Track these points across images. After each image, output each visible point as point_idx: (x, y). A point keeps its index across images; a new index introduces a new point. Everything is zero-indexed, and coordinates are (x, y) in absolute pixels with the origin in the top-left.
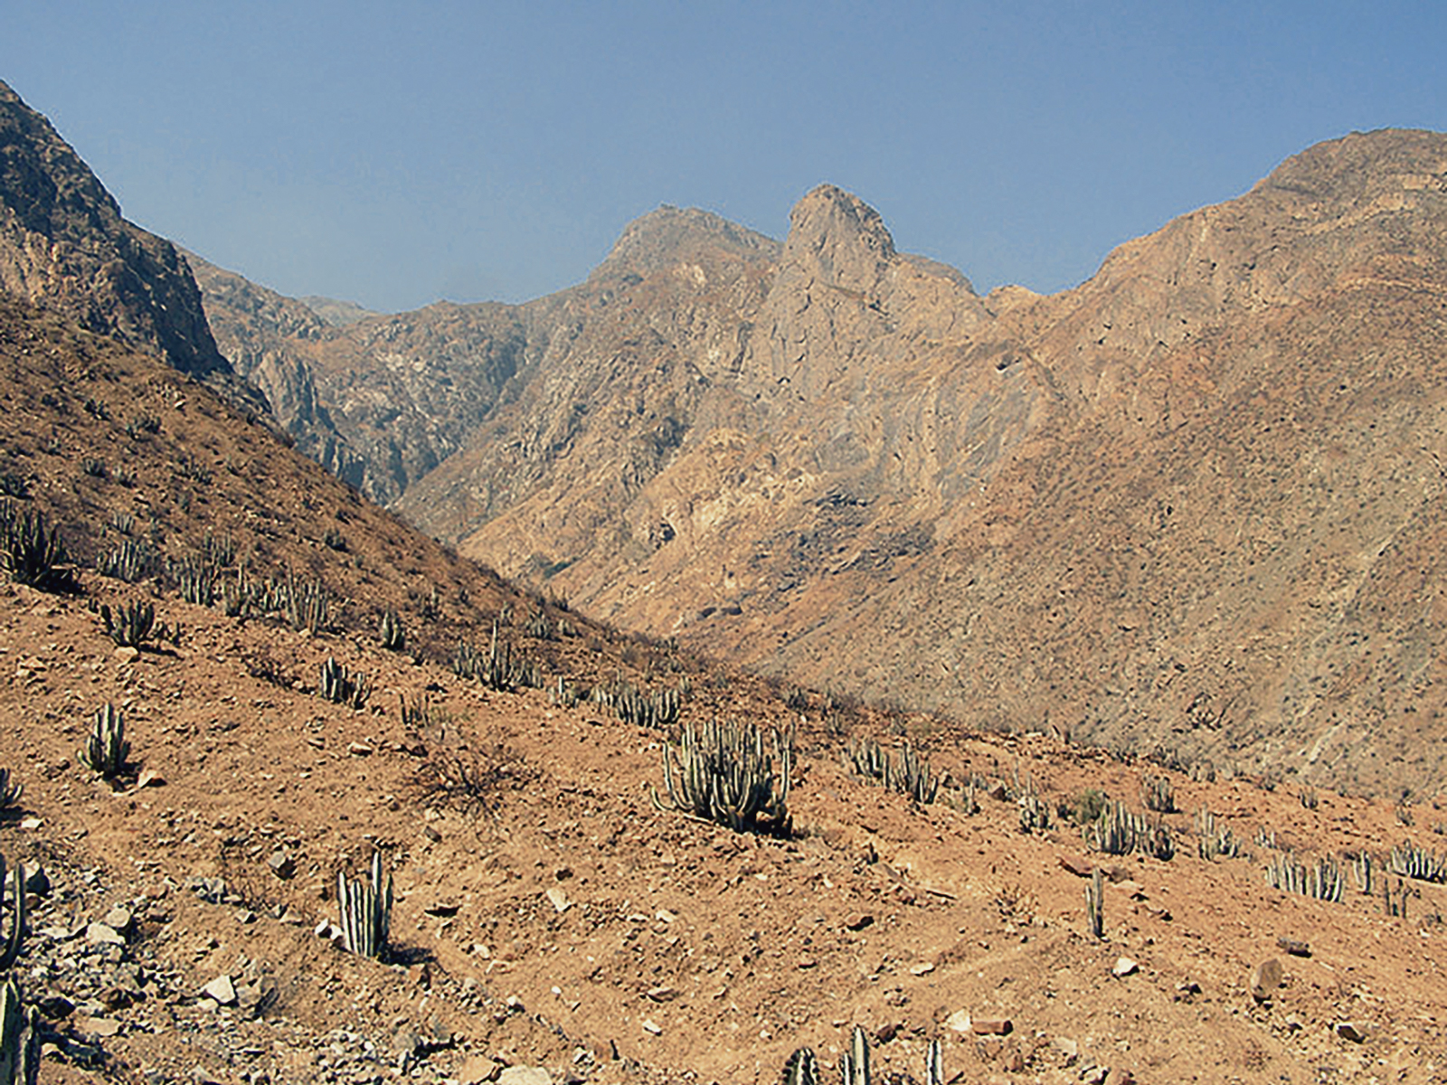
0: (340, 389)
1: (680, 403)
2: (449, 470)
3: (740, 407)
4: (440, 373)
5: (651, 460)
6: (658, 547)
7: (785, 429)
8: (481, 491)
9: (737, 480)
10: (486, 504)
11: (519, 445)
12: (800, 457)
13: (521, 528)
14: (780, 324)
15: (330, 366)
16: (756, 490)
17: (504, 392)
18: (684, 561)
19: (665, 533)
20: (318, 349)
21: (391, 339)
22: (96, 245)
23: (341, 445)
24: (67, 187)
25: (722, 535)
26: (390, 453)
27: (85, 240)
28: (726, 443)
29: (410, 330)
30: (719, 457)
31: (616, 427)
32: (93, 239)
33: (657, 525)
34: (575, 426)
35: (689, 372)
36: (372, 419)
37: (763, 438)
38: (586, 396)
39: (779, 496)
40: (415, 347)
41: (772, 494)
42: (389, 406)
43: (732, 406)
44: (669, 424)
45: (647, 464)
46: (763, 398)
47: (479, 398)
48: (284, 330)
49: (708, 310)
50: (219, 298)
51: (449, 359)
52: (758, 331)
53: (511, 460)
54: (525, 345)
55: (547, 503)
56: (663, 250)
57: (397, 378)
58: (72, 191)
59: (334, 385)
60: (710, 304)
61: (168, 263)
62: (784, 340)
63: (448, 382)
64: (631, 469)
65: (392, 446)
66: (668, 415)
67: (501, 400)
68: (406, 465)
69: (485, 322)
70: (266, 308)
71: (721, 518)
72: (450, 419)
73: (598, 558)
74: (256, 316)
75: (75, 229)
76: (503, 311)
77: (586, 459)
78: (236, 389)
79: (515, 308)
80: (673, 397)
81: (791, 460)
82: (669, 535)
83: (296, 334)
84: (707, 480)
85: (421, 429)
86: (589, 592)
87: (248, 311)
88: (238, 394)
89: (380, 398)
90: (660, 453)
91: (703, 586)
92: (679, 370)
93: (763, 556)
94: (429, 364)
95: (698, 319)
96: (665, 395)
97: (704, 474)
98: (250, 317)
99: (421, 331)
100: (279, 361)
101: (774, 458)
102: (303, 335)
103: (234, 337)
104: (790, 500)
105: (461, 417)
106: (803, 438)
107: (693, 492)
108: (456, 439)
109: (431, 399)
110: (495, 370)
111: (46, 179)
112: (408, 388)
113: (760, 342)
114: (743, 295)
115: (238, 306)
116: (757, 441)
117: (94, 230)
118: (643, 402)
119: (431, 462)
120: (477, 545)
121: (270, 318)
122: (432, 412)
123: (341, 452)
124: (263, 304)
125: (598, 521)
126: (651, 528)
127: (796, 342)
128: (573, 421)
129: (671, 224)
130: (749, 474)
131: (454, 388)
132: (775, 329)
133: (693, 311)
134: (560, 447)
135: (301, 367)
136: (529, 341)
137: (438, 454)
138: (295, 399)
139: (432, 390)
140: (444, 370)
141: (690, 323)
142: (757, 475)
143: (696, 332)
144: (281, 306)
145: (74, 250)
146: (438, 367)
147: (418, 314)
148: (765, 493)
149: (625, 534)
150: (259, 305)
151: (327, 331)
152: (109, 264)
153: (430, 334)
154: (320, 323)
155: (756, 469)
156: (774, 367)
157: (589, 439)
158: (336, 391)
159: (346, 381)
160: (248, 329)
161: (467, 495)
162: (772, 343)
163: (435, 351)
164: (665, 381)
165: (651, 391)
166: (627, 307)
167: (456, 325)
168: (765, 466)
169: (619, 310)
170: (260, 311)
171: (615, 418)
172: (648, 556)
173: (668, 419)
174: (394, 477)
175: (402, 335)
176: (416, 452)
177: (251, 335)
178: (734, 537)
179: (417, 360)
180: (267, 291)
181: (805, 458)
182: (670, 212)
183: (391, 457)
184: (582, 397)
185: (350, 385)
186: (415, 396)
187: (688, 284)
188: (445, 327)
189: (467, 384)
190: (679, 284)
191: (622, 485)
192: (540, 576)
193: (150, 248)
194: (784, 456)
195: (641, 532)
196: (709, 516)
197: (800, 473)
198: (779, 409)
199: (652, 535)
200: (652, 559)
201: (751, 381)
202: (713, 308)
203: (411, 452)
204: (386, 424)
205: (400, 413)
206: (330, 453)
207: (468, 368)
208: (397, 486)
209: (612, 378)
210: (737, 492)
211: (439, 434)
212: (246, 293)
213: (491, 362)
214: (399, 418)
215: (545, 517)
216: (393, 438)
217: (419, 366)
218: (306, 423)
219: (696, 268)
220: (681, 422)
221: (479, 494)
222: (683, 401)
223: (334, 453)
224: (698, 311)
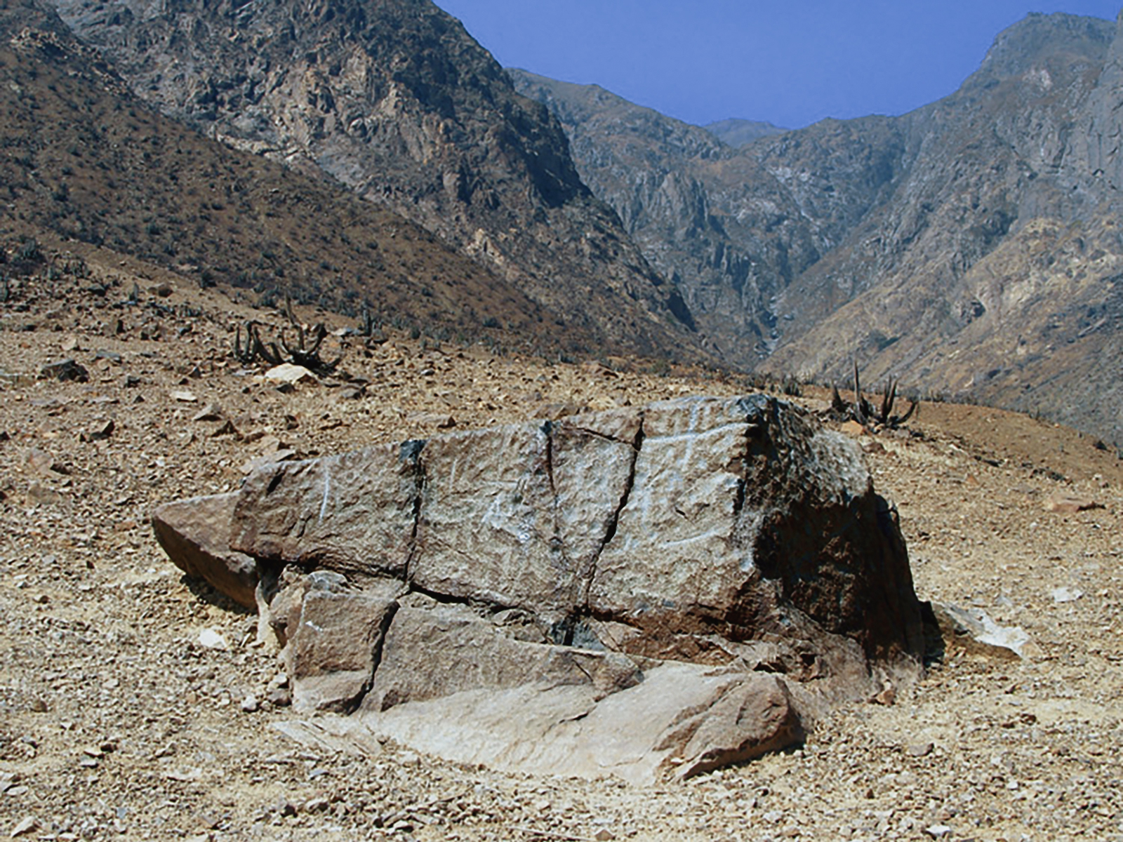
0: (735, 200)
1: (1010, 197)
2: (825, 264)
3: (1056, 198)
4: (824, 182)
5: (978, 249)
6: (969, 321)
7: (1096, 215)
8: (845, 281)
9: (1046, 262)
10: (849, 292)
11: (879, 240)
12: (1105, 240)
13: (867, 311)
14: (1096, 121)
15: (727, 181)
16: (1061, 271)
17: (880, 194)
18: (989, 333)
19: (976, 310)
20: (717, 167)
21: (781, 155)
22: (486, 113)
23: (729, 248)
24: (467, 73)
25: (1025, 311)
26: (776, 252)
27: (479, 110)
28: (1040, 231)
29: (797, 145)
30: (1032, 244)
31: (951, 222)
32: (484, 108)
33: (968, 304)
34: (921, 222)
35: (1021, 169)
36: (762, 225)
37: (1077, 224)
38: (932, 195)
39: (1081, 275)
40: (802, 160)
41: (1074, 274)
42: (777, 212)
43: (1050, 198)
44: (997, 217)
45: (975, 252)
46: (1080, 190)
47: (858, 201)
48: (690, 153)
49: (1044, 112)
50: (634, 130)
51: (832, 169)
52: (1078, 129)
53: (871, 254)
54: (903, 151)
55: (890, 290)
56: (1025, 56)
57: (785, 188)
58: (470, 75)
59: (730, 197)
60: (1046, 106)
61: (542, 120)
62: (1100, 136)
63: (830, 189)
64: (959, 257)
65: (779, 246)
66: (998, 208)
67: (876, 202)
68: (791, 262)
69: (865, 134)
70: (674, 135)
71: (1028, 296)
72: (832, 220)
73: (919, 332)
74: (665, 142)
75: (472, 103)
76: (884, 123)
77: (926, 249)
78: (592, 210)
79: (896, 119)
80: (1004, 193)
81: (1096, 243)
82: (980, 311)
83: (699, 155)
84: (1019, 264)
85: (805, 232)
86: (908, 360)
87: (658, 139)
88: (594, 214)
89: (769, 206)
90: (988, 242)
91: (999, 353)
92: (1012, 169)
93: (1055, 327)
94: (814, 174)
95: (1034, 121)
96: (996, 192)
97: (1016, 259)
98: (660, 144)
99: (807, 145)
100: (677, 181)
101: (1081, 242)
102: (705, 156)
103: (646, 162)
104: (1091, 278)
105: (841, 218)
106: (1110, 223)
107: (1006, 274)
108: (837, 238)
109: (815, 204)
110: (873, 177)
111: (452, 69)
112: (795, 197)
113: (1079, 139)
114: (1077, 96)
115: (650, 135)
116: (1069, 227)
117: (485, 103)
118: (978, 199)
119: (813, 257)
120: (829, 326)
121: (677, 143)
122: (815, 216)
123: (729, 254)
124: (671, 132)
125: (927, 302)
126: (964, 306)
127: (1111, 137)
128: (919, 217)
129: (1034, 30)
130: (1057, 257)
131: (835, 194)
132: (1092, 126)
133: (1031, 113)
134: (908, 240)
135: (695, 184)
136: (907, 149)
137: (820, 251)
138: (690, 211)
139: (817, 197)
140: (827, 178)
141: (1027, 125)
142: (1064, 257)
143: (1033, 133)
144: (687, 132)
145: (470, 118)
146: (821, 176)
147: (804, 131)
148: (1069, 274)
149: (944, 312)
150: (668, 133)
151: (726, 150)
152: (494, 127)
153: (816, 148)
154: (720, 145)
155: (1064, 253)
156: (1090, 160)
157: (930, 233)
158: (732, 203)
159: (740, 193)
160: (658, 154)
161: (834, 286)
162: (1089, 139)
163: (819, 163)
164: (999, 179)
165: (985, 188)
166: (979, 114)
167: (839, 138)
168: (1072, 249)
169: (971, 117)
170: (669, 139)
171: (951, 214)
172: (959, 330)
173: (999, 212)
174: (781, 273)
175: (791, 151)
176: (800, 251)
177: (660, 158)
178: (1035, 311)
179: (803, 171)
180: (675, 121)
181: (1109, 241)
182: (1036, 19)
183: (779, 256)
184: (928, 197)
185: (744, 196)
186: (801, 203)
187: (1035, 88)
188: (829, 141)
189: (848, 189)
190: (1027, 89)
191: (950, 272)
192: (875, 350)
193: (529, 110)
194: (1092, 239)
195: (957, 311)
196: (1017, 295)
197: (1103, 254)
198: (1093, 198)
199: (963, 313)
200: (963, 332)
201: (1070, 175)
202: (1049, 109)
203: (796, 249)
204: (774, 228)
205: (787, 218)
206: (719, 255)
207: (849, 176)
208: (782, 280)
209: (955, 179)
210: (1045, 273)
211: (822, 234)
212: (657, 124)
213: (869, 168)
214: (786, 222)
215: (887, 301)
216: (780, 240)
217: (805, 177)
218: (699, 230)
219: (1043, 72)
220: (1010, 214)
221: (844, 284)
222: (1013, 196)
223: (722, 255)
224: (1035, 114)
